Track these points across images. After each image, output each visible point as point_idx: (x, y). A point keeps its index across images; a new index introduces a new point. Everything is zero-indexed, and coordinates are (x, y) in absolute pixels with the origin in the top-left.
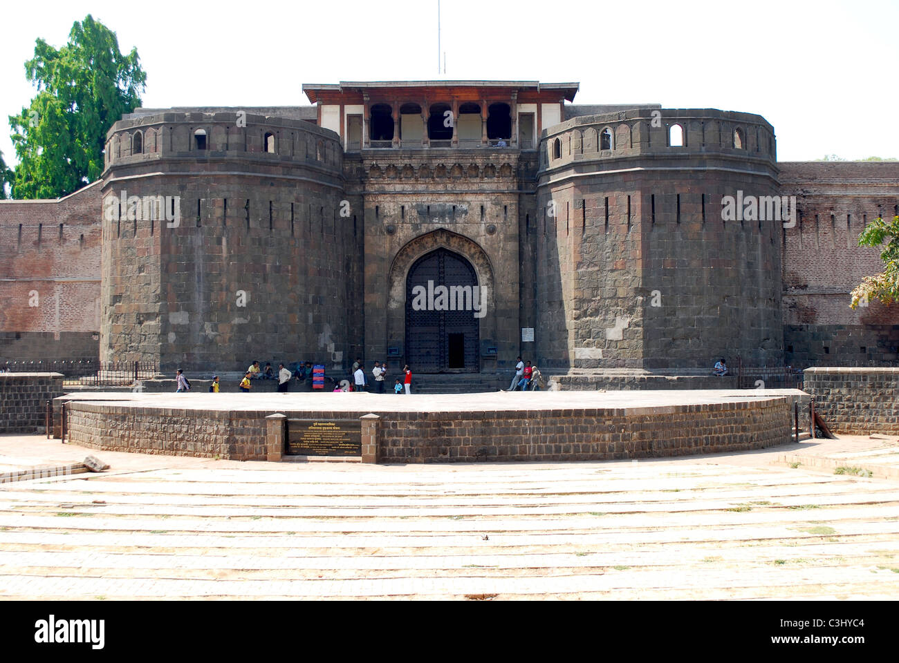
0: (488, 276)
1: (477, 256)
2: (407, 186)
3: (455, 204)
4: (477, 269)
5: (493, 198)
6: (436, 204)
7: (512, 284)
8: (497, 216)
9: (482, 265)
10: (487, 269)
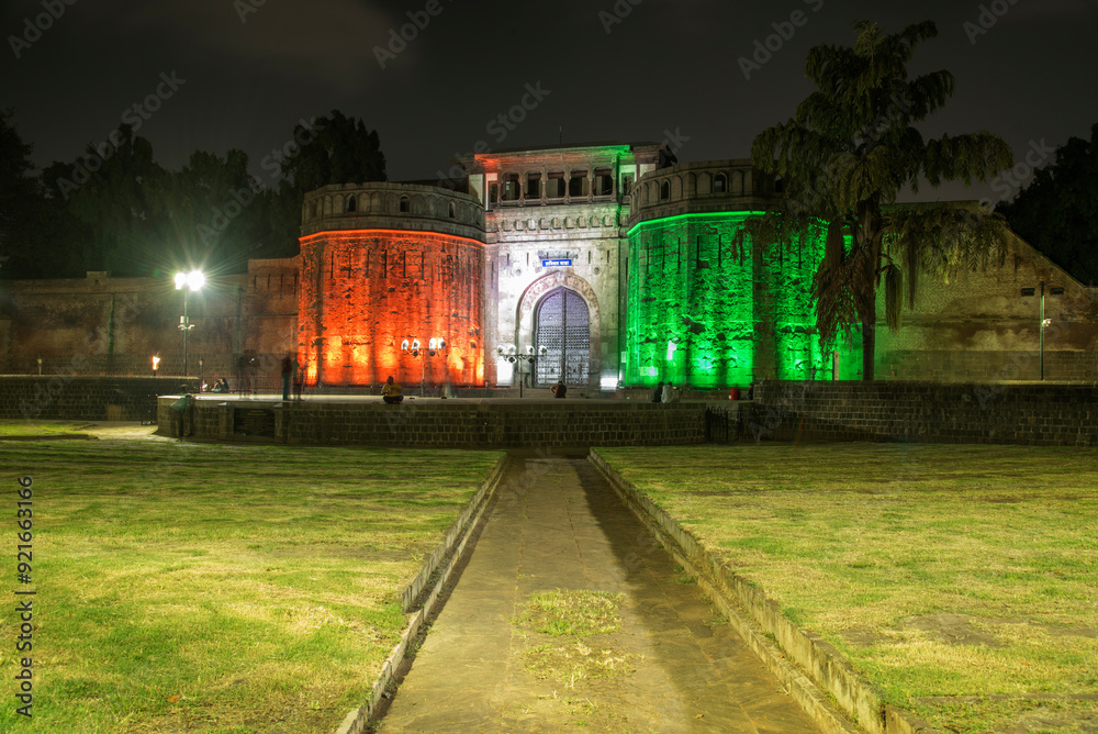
0: (597, 309)
1: (587, 293)
2: (531, 236)
3: (568, 250)
4: (588, 303)
5: (599, 244)
6: (553, 250)
7: (613, 315)
8: (601, 259)
9: (592, 300)
10: (596, 303)
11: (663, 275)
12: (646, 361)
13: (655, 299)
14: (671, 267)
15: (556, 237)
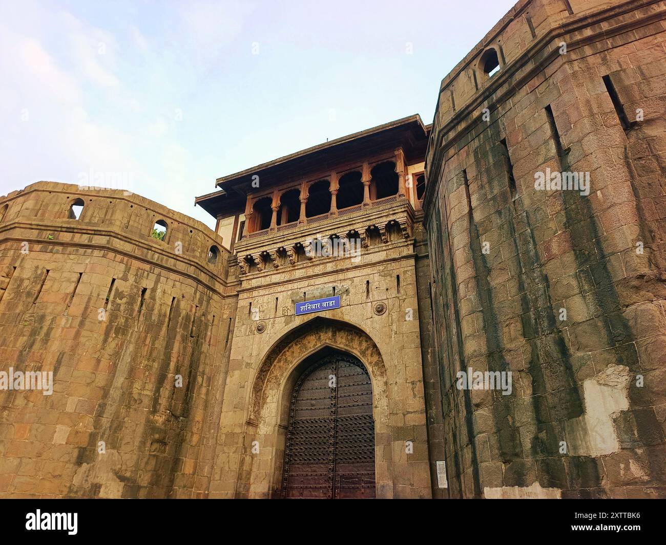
1: (369, 352)
2: (283, 275)
4: (370, 369)
5: (381, 268)
6: (314, 288)
8: (387, 289)
9: (376, 364)
15: (318, 269)
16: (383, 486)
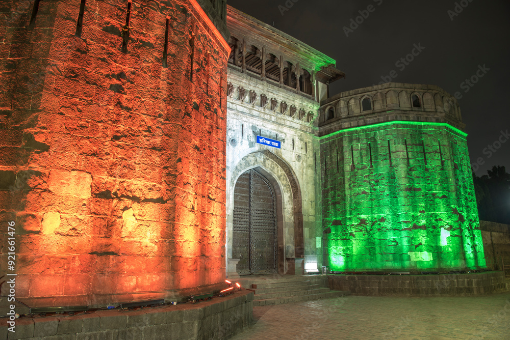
0: (289, 195)
3: (277, 133)
4: (282, 188)
5: (299, 134)
6: (265, 129)
7: (311, 201)
8: (302, 149)
9: (286, 184)
10: (289, 189)
11: (427, 170)
12: (416, 247)
13: (420, 189)
14: (434, 163)
15: (267, 117)
16: (288, 247)
